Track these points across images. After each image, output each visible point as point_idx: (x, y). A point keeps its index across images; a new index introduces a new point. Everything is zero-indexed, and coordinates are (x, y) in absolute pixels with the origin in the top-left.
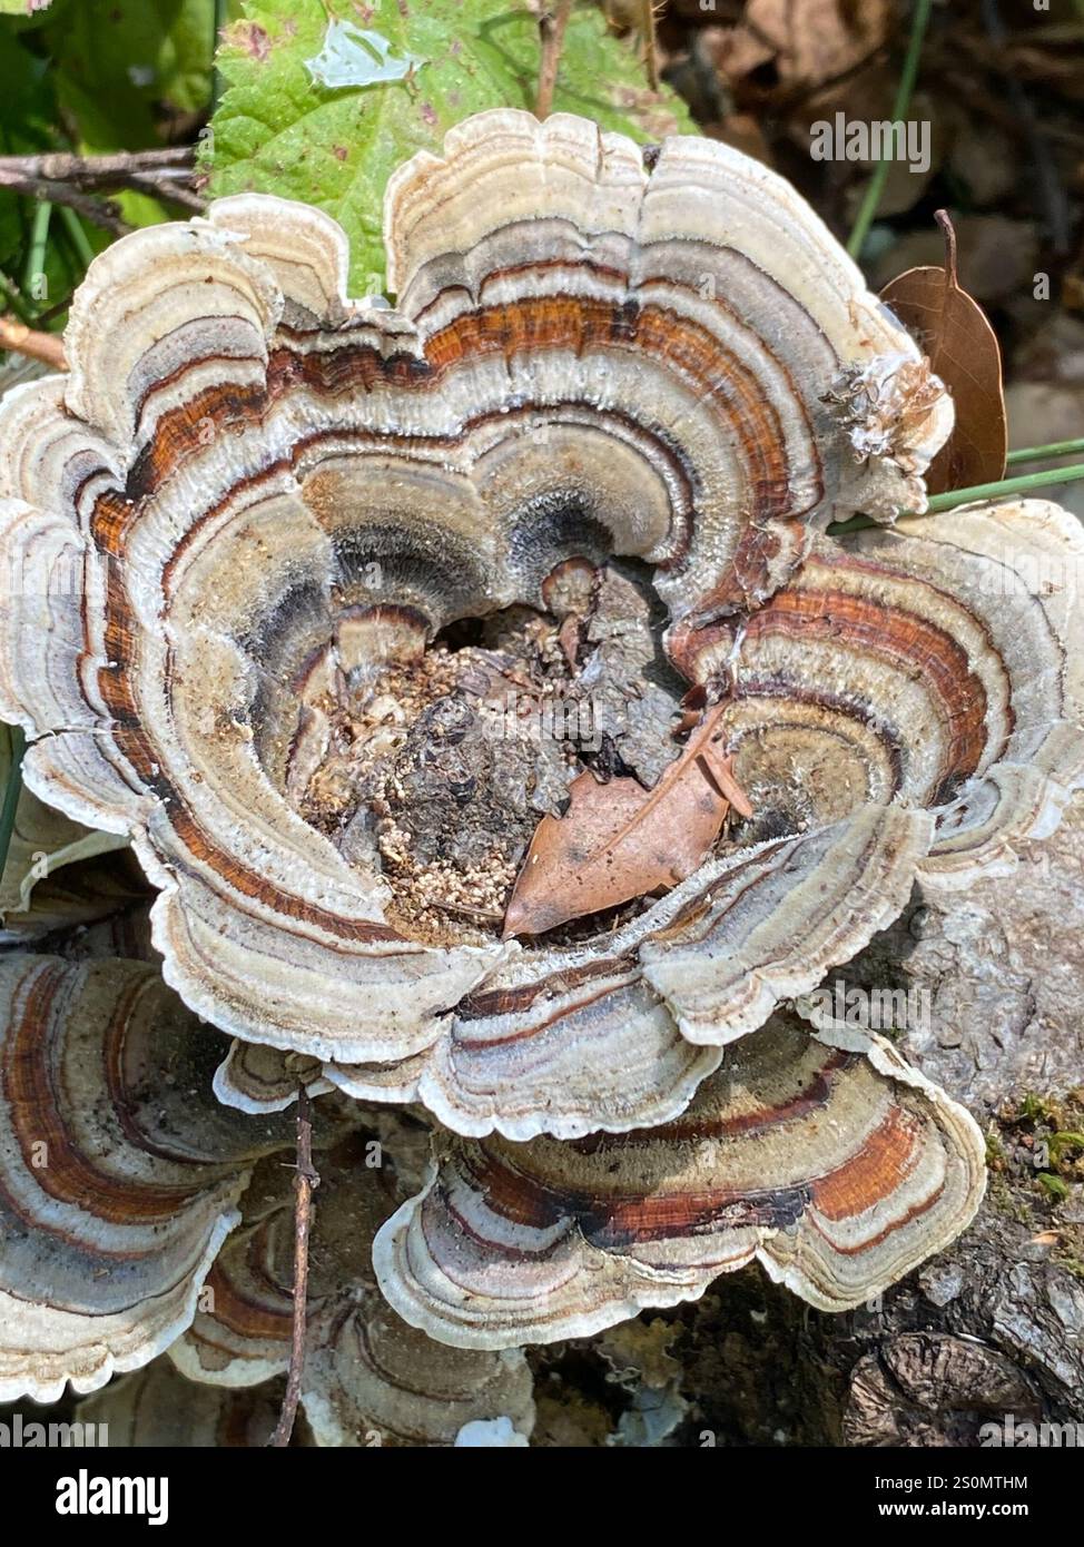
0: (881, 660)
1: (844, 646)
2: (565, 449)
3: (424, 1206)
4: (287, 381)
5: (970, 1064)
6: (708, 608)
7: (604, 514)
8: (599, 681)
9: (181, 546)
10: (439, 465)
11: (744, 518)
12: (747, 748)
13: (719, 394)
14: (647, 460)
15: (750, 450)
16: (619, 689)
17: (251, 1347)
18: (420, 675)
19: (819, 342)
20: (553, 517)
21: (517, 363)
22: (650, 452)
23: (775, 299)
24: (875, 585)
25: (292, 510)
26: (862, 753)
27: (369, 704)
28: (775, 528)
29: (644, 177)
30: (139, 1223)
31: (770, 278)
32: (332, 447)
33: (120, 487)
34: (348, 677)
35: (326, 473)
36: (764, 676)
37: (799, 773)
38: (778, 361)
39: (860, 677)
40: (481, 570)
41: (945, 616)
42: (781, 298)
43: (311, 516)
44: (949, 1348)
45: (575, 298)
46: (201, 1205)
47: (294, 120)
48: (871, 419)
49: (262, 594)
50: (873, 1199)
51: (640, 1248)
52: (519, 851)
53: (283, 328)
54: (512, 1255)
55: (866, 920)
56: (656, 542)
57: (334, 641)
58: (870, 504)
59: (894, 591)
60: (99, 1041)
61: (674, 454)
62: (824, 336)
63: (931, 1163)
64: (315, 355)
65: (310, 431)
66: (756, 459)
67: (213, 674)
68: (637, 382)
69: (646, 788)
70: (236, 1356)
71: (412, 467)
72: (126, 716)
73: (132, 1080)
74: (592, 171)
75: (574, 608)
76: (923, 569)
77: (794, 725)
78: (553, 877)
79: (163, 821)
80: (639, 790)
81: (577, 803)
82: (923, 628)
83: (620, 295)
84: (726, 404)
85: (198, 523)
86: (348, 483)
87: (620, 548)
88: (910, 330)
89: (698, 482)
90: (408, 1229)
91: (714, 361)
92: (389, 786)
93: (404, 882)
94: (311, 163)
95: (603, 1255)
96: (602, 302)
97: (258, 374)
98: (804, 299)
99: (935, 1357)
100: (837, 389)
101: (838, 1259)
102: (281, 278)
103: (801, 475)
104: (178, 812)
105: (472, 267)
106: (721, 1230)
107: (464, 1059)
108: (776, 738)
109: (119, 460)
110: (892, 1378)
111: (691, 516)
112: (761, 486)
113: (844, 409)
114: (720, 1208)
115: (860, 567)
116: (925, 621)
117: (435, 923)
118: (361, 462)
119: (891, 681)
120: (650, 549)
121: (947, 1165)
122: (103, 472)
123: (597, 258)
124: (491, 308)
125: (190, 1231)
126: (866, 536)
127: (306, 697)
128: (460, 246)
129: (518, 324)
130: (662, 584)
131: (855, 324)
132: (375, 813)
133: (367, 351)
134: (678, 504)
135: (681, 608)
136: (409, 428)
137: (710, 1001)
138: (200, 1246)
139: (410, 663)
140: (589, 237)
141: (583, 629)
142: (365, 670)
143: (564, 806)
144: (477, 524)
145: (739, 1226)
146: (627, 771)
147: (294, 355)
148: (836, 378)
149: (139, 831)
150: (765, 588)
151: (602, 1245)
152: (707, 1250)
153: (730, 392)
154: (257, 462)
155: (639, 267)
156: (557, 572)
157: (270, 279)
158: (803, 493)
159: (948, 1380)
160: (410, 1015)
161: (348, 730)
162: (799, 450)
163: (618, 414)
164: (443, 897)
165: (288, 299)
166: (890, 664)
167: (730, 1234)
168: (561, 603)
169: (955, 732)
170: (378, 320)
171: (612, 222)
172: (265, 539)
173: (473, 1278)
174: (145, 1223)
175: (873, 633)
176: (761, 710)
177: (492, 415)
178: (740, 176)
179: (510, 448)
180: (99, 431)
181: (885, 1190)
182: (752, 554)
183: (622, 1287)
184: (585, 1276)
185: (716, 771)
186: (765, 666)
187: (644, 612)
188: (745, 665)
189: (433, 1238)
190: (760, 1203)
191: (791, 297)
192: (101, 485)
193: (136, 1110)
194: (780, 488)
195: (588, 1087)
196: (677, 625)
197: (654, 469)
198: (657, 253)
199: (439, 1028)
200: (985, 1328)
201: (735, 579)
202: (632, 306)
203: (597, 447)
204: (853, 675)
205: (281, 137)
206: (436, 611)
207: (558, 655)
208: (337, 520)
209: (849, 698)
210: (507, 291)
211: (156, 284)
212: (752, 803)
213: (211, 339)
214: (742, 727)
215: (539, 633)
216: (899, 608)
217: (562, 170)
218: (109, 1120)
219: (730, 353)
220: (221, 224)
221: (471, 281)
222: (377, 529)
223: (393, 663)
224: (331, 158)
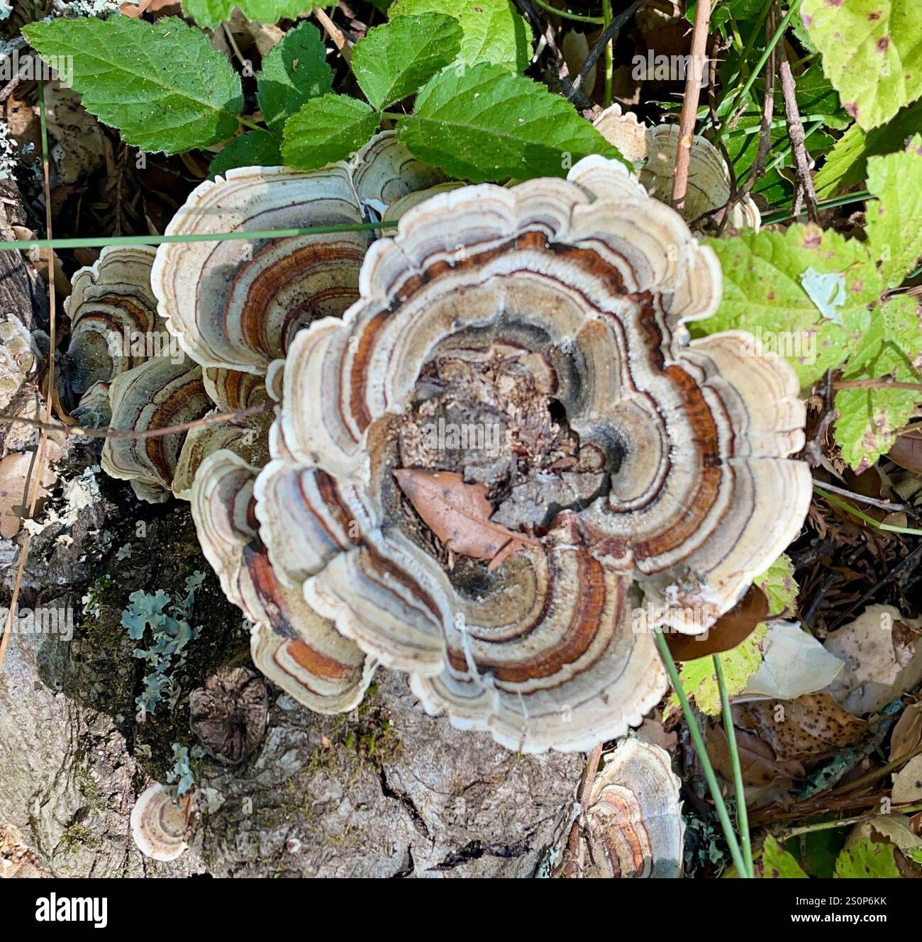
0: (573, 619)
1: (579, 599)
2: (649, 442)
3: (244, 469)
4: (639, 301)
5: (402, 693)
6: (586, 528)
7: (625, 468)
8: (540, 484)
9: (538, 273)
10: (622, 384)
11: (630, 538)
12: (522, 562)
13: (687, 514)
14: (652, 483)
15: (663, 535)
16: (538, 495)
17: (221, 389)
18: (531, 394)
19: (717, 560)
20: (618, 444)
21: (682, 410)
22: (656, 485)
23: (736, 534)
24: (611, 609)
25: (578, 319)
26: (522, 619)
27: (507, 375)
28: (629, 555)
29: (785, 455)
30: (243, 331)
31: (744, 530)
32: (617, 329)
33: (551, 240)
34: (516, 362)
35: (605, 329)
36: (559, 563)
37: (510, 591)
38: (706, 541)
39: (563, 610)
40: (582, 414)
41: (596, 648)
42: (736, 536)
43: (580, 329)
44: (263, 708)
45: (717, 433)
46: (258, 356)
47: (780, 269)
48: (683, 594)
49: (531, 316)
50: (304, 666)
51: (246, 569)
52: (442, 466)
53: (661, 296)
54: (231, 514)
55: (382, 652)
56: (618, 496)
57: (530, 352)
58: (648, 600)
59: (608, 619)
60: (334, 285)
61: (656, 498)
62: (720, 563)
63: (331, 688)
64: (653, 312)
65: (621, 318)
66: (659, 539)
67: (477, 306)
68: (686, 472)
69: (490, 518)
70: (216, 382)
71: (618, 371)
72: (427, 278)
73: (321, 305)
74: (779, 428)
75: (581, 461)
76: (621, 631)
77: (536, 582)
78: (431, 486)
79: (376, 311)
80: (488, 515)
81: (472, 488)
82: (591, 636)
83: (724, 455)
84: (683, 519)
85: (554, 278)
86: (603, 341)
87: (614, 477)
88: (739, 602)
89: (645, 512)
90: (232, 464)
91: (702, 509)
92: (452, 400)
93: (411, 418)
94: (760, 283)
95: (240, 554)
96: (718, 447)
97: (632, 289)
98: (737, 549)
99: (257, 703)
100: (696, 573)
101: (270, 658)
102: (681, 288)
103: (655, 563)
104: (384, 316)
105: (714, 380)
106: (262, 604)
107: (291, 477)
108: (529, 575)
109: (564, 236)
110: (245, 685)
111: (630, 511)
112: (647, 544)
113: (685, 580)
114: (274, 602)
115: (620, 600)
116: (594, 638)
117: (389, 438)
118: (614, 345)
119: (562, 626)
120: (615, 493)
121: (334, 696)
122: (554, 232)
123: (737, 441)
124: (701, 392)
125: (243, 355)
126: (636, 599)
127: (494, 347)
128: (722, 372)
129: (699, 407)
130: (599, 502)
131: (730, 577)
132: (440, 395)
133: (661, 339)
134: (635, 504)
135: (586, 515)
136: (633, 366)
137: (327, 589)
138: (237, 362)
139: (534, 389)
140: (746, 434)
141: (568, 470)
142: (523, 368)
143: (472, 482)
144: (601, 408)
145: (267, 612)
146: (496, 508)
147: (651, 303)
148: (701, 572)
149: (368, 301)
150: (599, 555)
151: (244, 553)
152: (252, 600)
153: (688, 520)
154: (593, 298)
155: (738, 462)
156: (597, 450)
157: (678, 283)
158: (646, 565)
159: (249, 711)
160: (313, 447)
161: (488, 369)
162: (666, 560)
163: (670, 466)
164: (406, 437)
165: (673, 295)
166: (571, 623)
167: (261, 609)
168: (584, 454)
169: (530, 664)
170: (675, 341)
171: (756, 444)
172: (560, 311)
173: (216, 499)
174: (244, 334)
175: (587, 611)
176: (542, 565)
177: (655, 404)
178: (796, 503)
179: (643, 415)
180: (571, 224)
181: (311, 671)
182: (614, 545)
183: (228, 566)
184: (228, 549)
185: (507, 549)
186: (563, 562)
187: (585, 496)
188: (563, 552)
189: (230, 477)
190: (281, 618)
191: (737, 541)
192: (548, 232)
193: (307, 311)
194: (647, 553)
195: (283, 539)
196: (575, 515)
197: (648, 488)
198: (745, 470)
199: (306, 461)
200: (272, 724)
201: (601, 539)
202: (720, 462)
203: (653, 458)
204: (564, 606)
205: (769, 265)
206: (562, 395)
207: (554, 459)
208: (584, 340)
209: (552, 607)
210: (711, 399)
211: (654, 231)
212: (497, 569)
213: (639, 264)
214: (531, 557)
215: (569, 446)
216: (600, 623)
217: (774, 414)
218: (297, 301)
219: (706, 516)
220: (698, 253)
221: (710, 381)
222: (585, 360)
223: (532, 380)
224: (767, 292)
